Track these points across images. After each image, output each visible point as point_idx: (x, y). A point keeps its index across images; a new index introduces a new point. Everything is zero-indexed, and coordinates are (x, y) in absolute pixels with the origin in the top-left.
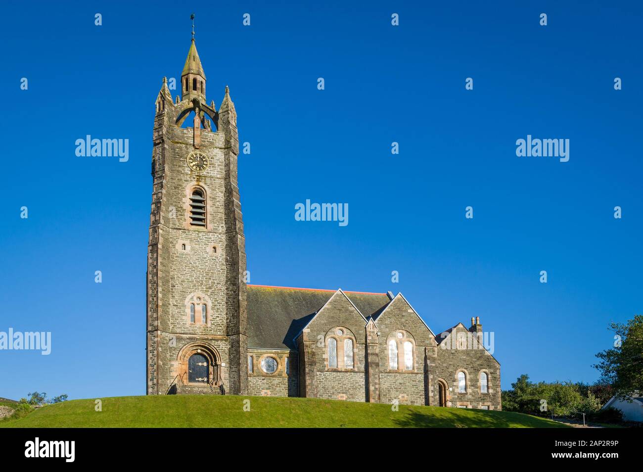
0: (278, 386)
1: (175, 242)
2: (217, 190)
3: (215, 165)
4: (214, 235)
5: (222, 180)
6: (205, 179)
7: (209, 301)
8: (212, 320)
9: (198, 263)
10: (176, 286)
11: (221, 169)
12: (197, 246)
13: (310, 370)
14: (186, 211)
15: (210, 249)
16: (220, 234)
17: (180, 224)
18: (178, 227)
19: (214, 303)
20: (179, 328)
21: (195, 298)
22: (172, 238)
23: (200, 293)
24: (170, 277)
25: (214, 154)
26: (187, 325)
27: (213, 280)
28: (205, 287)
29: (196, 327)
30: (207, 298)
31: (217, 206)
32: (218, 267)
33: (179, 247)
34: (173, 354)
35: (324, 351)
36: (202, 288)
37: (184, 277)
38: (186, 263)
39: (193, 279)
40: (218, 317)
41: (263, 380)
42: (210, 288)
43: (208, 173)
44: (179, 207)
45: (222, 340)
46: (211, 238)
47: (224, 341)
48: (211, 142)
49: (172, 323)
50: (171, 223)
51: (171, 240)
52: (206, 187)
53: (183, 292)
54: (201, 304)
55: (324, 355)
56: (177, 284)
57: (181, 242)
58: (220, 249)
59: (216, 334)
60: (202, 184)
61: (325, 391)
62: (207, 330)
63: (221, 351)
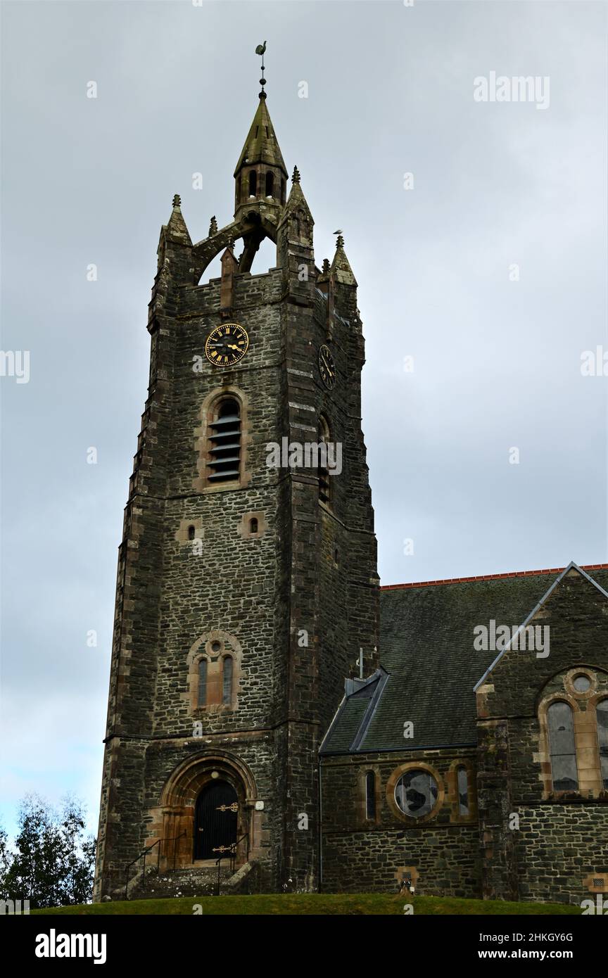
0: (439, 852)
1: (174, 527)
2: (263, 393)
3: (262, 340)
4: (255, 494)
5: (274, 370)
6: (240, 378)
7: (239, 648)
8: (244, 694)
9: (218, 563)
10: (171, 624)
11: (272, 346)
12: (218, 527)
13: (488, 804)
14: (200, 454)
15: (243, 529)
16: (266, 487)
17: (185, 486)
18: (183, 493)
19: (248, 651)
20: (170, 723)
21: (208, 647)
22: (167, 519)
23: (220, 631)
24: (160, 605)
25: (260, 318)
26: (189, 712)
27: (249, 596)
28: (229, 617)
29: (207, 715)
30: (233, 641)
31: (262, 428)
32: (261, 565)
33: (180, 536)
34: (153, 789)
35: (537, 743)
36: (224, 620)
37: (188, 601)
38: (192, 568)
39: (207, 601)
40: (256, 683)
41: (400, 836)
42: (241, 617)
43: (246, 362)
44: (186, 450)
45: (259, 742)
46: (247, 502)
47: (264, 745)
48: (256, 295)
49: (157, 715)
50: (168, 487)
51: (166, 524)
52: (241, 394)
53: (185, 635)
54: (219, 659)
55: (535, 755)
56: (173, 620)
57: (185, 524)
58: (266, 522)
59: (249, 728)
60: (233, 389)
61: (545, 865)
62: (231, 720)
63: (256, 769)
